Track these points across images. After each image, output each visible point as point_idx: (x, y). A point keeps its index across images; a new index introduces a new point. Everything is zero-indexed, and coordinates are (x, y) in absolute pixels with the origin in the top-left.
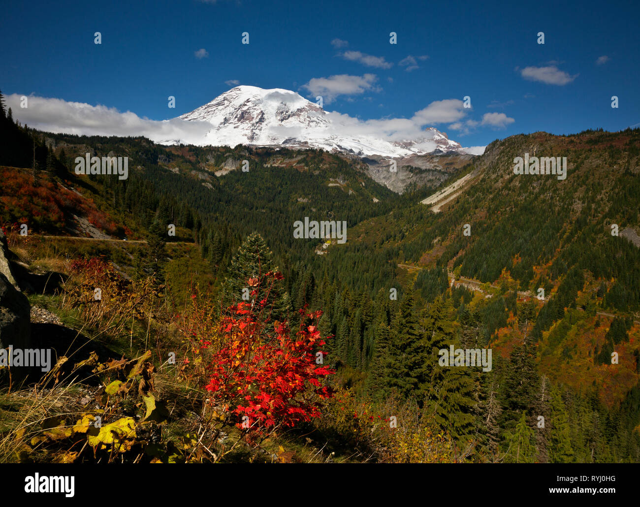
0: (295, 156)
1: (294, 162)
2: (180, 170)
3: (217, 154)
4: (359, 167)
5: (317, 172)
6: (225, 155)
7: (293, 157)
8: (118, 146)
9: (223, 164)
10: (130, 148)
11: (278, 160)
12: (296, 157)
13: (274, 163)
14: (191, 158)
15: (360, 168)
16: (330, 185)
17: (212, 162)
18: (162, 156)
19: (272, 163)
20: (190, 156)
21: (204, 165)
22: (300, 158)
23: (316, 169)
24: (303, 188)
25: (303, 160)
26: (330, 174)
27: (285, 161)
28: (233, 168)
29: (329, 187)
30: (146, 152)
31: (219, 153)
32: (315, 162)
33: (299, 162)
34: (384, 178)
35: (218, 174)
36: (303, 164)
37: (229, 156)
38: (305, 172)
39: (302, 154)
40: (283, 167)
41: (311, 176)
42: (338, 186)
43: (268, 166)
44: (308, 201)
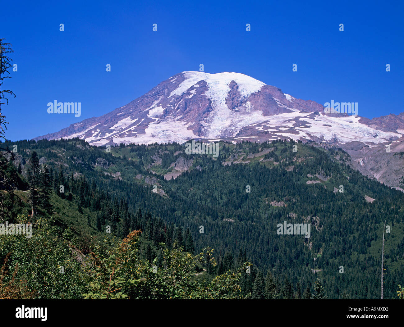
0: (260, 149)
1: (260, 157)
2: (122, 175)
3: (165, 154)
4: (338, 158)
5: (290, 169)
6: (175, 154)
7: (259, 152)
8: (50, 151)
9: (173, 165)
10: (64, 152)
11: (241, 156)
12: (262, 151)
13: (235, 160)
14: (134, 160)
15: (340, 160)
16: (309, 182)
17: (159, 162)
18: (101, 159)
19: (232, 160)
20: (132, 158)
21: (149, 167)
22: (267, 151)
23: (289, 164)
24: (276, 188)
25: (271, 155)
26: (308, 170)
27: (248, 157)
28: (186, 169)
29: (309, 186)
30: (82, 155)
31: (167, 152)
32: (286, 156)
33: (267, 157)
34: (372, 169)
35: (168, 177)
36: (272, 159)
37: (180, 154)
38: (275, 169)
39: (269, 147)
40: (246, 165)
41: (284, 173)
42: (318, 184)
43: (228, 164)
44: (284, 205)
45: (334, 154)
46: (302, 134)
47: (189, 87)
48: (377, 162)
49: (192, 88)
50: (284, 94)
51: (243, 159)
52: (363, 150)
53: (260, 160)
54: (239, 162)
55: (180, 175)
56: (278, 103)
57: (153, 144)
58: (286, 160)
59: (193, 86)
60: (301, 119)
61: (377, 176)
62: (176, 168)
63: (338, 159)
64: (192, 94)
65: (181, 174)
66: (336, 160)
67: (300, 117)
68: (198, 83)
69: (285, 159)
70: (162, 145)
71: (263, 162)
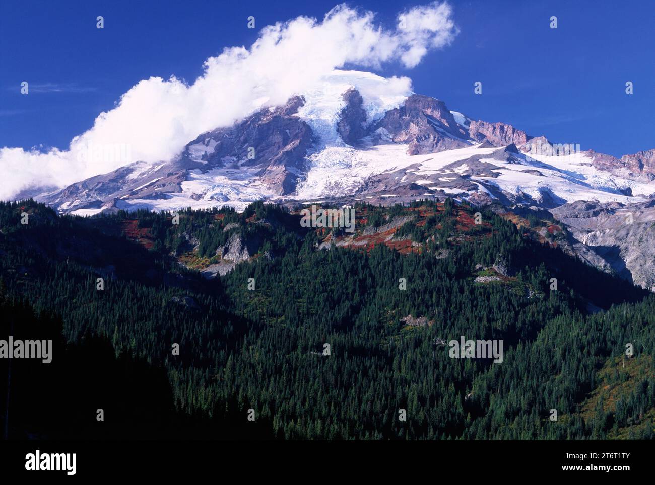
0: (388, 218)
6: (225, 230)
7: (385, 222)
9: (221, 250)
12: (391, 221)
16: (479, 280)
19: (333, 239)
22: (401, 222)
23: (441, 246)
25: (409, 228)
26: (477, 256)
27: (365, 234)
28: (244, 258)
31: (211, 225)
32: (436, 231)
33: (399, 233)
37: (234, 229)
38: (415, 255)
39: (404, 214)
40: (361, 248)
41: (430, 264)
42: (496, 282)
43: (325, 248)
44: (427, 322)
50: (451, 112)
51: (354, 239)
53: (388, 240)
54: (346, 244)
55: (233, 269)
56: (437, 128)
58: (436, 238)
62: (226, 257)
65: (234, 267)
69: (433, 237)
71: (391, 243)
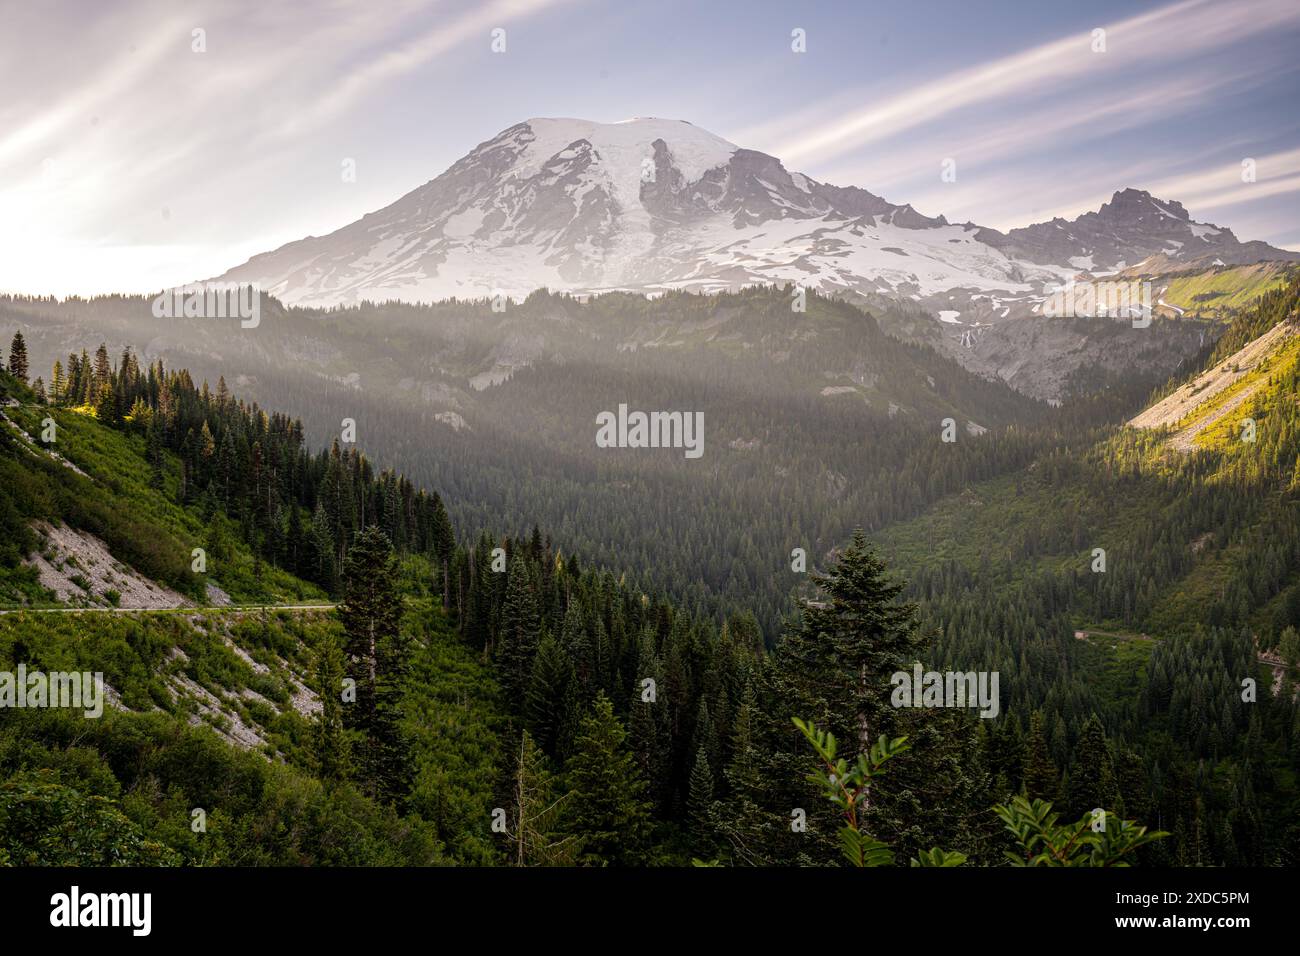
0: (709, 312)
1: (709, 331)
2: (365, 380)
4: (910, 329)
5: (783, 357)
7: (706, 318)
9: (494, 353)
11: (661, 329)
12: (713, 316)
13: (648, 338)
15: (915, 334)
16: (827, 391)
19: (641, 338)
21: (435, 359)
22: (726, 317)
23: (781, 346)
25: (738, 324)
26: (826, 359)
27: (681, 331)
28: (525, 363)
29: (826, 400)
32: (773, 327)
34: (994, 358)
35: (480, 384)
36: (739, 335)
38: (745, 358)
39: (732, 306)
40: (675, 350)
42: (851, 394)
43: (629, 349)
45: (901, 321)
46: (826, 273)
47: (548, 159)
48: (1008, 340)
49: (556, 160)
51: (667, 337)
52: (979, 309)
53: (709, 339)
54: (656, 345)
55: (510, 377)
56: (771, 193)
57: (443, 302)
58: (773, 337)
59: (558, 154)
60: (827, 236)
61: (1008, 374)
62: (500, 362)
63: (909, 333)
64: (557, 174)
65: (512, 375)
66: (906, 335)
67: (825, 230)
68: (572, 147)
69: (770, 336)
70: (467, 304)
71: (714, 343)
